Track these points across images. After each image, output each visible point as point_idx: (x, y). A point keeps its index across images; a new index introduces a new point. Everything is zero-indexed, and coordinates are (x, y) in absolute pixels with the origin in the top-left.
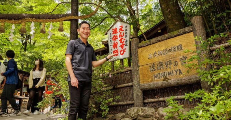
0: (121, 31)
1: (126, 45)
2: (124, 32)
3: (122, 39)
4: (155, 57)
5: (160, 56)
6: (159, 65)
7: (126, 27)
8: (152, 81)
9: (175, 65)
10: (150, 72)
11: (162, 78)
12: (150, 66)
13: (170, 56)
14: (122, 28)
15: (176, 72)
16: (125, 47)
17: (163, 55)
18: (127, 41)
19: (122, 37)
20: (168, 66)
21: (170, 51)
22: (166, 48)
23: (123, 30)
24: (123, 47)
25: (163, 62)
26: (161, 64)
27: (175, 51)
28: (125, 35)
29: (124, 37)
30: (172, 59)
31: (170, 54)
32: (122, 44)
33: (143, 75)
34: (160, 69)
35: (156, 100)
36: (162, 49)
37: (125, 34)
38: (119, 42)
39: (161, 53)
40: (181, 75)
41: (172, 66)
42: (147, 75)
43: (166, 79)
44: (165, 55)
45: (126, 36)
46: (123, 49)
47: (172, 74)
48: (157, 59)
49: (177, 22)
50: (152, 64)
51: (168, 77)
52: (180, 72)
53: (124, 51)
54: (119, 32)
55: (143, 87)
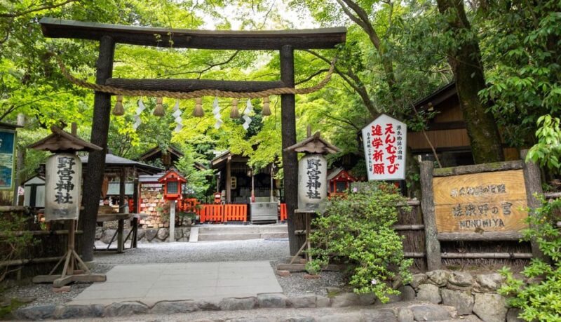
0: (389, 133)
1: (400, 158)
2: (396, 136)
3: (390, 146)
4: (462, 195)
5: (471, 196)
6: (469, 208)
7: (399, 127)
8: (457, 230)
9: (493, 212)
10: (453, 217)
11: (474, 228)
12: (454, 208)
13: (486, 198)
14: (391, 127)
15: (496, 222)
16: (397, 161)
17: (475, 195)
18: (400, 152)
19: (391, 144)
20: (484, 211)
21: (486, 190)
22: (481, 185)
23: (393, 133)
24: (393, 160)
25: (475, 204)
26: (472, 208)
27: (494, 192)
28: (397, 141)
29: (395, 144)
30: (489, 202)
31: (486, 195)
32: (391, 155)
33: (441, 218)
34: (470, 215)
35: (460, 255)
36: (475, 185)
37: (396, 139)
38: (385, 151)
39: (472, 191)
40: (503, 228)
41: (490, 213)
42: (448, 220)
43: (478, 230)
44: (478, 196)
45: (400, 144)
46: (393, 164)
47: (489, 225)
48: (465, 200)
49: (488, 134)
50: (458, 206)
51: (482, 227)
52: (502, 224)
53: (396, 168)
54: (386, 133)
55: (443, 238)
